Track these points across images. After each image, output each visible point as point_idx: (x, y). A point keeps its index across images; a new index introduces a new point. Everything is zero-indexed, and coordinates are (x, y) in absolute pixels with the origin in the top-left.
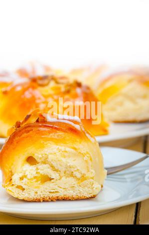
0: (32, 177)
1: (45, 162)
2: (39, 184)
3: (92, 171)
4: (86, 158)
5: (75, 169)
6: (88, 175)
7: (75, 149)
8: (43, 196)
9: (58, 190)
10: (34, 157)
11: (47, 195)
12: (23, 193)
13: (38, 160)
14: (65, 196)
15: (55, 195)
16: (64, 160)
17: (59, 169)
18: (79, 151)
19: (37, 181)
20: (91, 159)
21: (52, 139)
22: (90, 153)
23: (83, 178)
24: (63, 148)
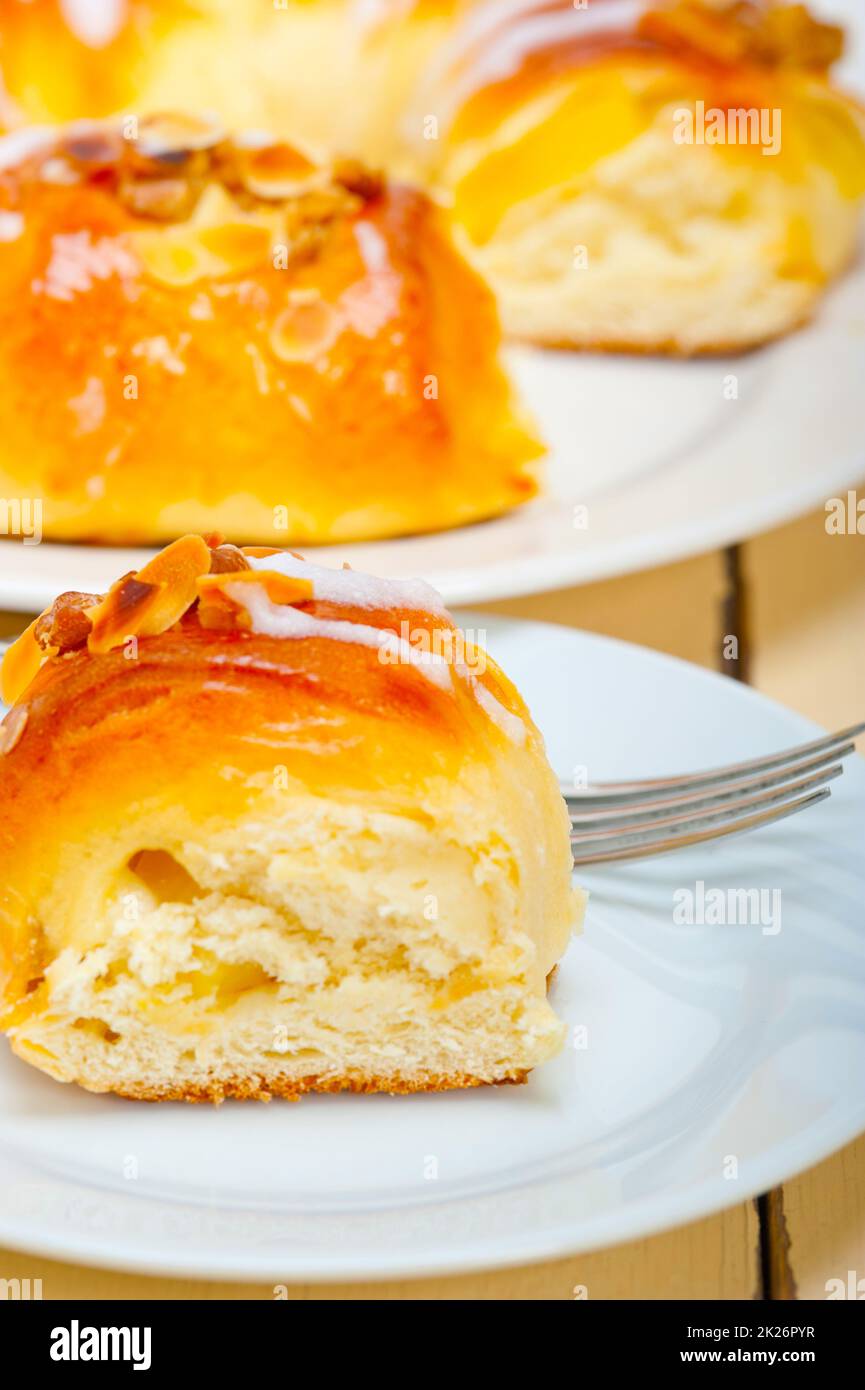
0: (169, 973)
1: (242, 892)
2: (208, 1011)
3: (522, 940)
4: (485, 870)
5: (424, 935)
6: (496, 962)
7: (426, 820)
8: (225, 1075)
9: (316, 1045)
10: (179, 857)
11: (248, 1065)
12: (113, 1060)
13: (205, 880)
14: (354, 1076)
15: (295, 1070)
16: (357, 885)
17: (327, 932)
18: (449, 833)
19: (196, 995)
20: (514, 875)
21: (288, 758)
22: (512, 840)
23: (464, 979)
24: (352, 816)
